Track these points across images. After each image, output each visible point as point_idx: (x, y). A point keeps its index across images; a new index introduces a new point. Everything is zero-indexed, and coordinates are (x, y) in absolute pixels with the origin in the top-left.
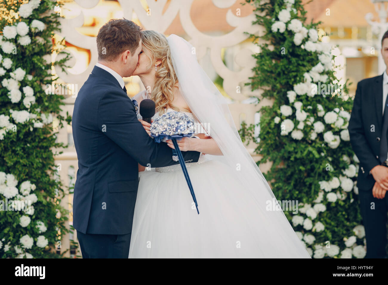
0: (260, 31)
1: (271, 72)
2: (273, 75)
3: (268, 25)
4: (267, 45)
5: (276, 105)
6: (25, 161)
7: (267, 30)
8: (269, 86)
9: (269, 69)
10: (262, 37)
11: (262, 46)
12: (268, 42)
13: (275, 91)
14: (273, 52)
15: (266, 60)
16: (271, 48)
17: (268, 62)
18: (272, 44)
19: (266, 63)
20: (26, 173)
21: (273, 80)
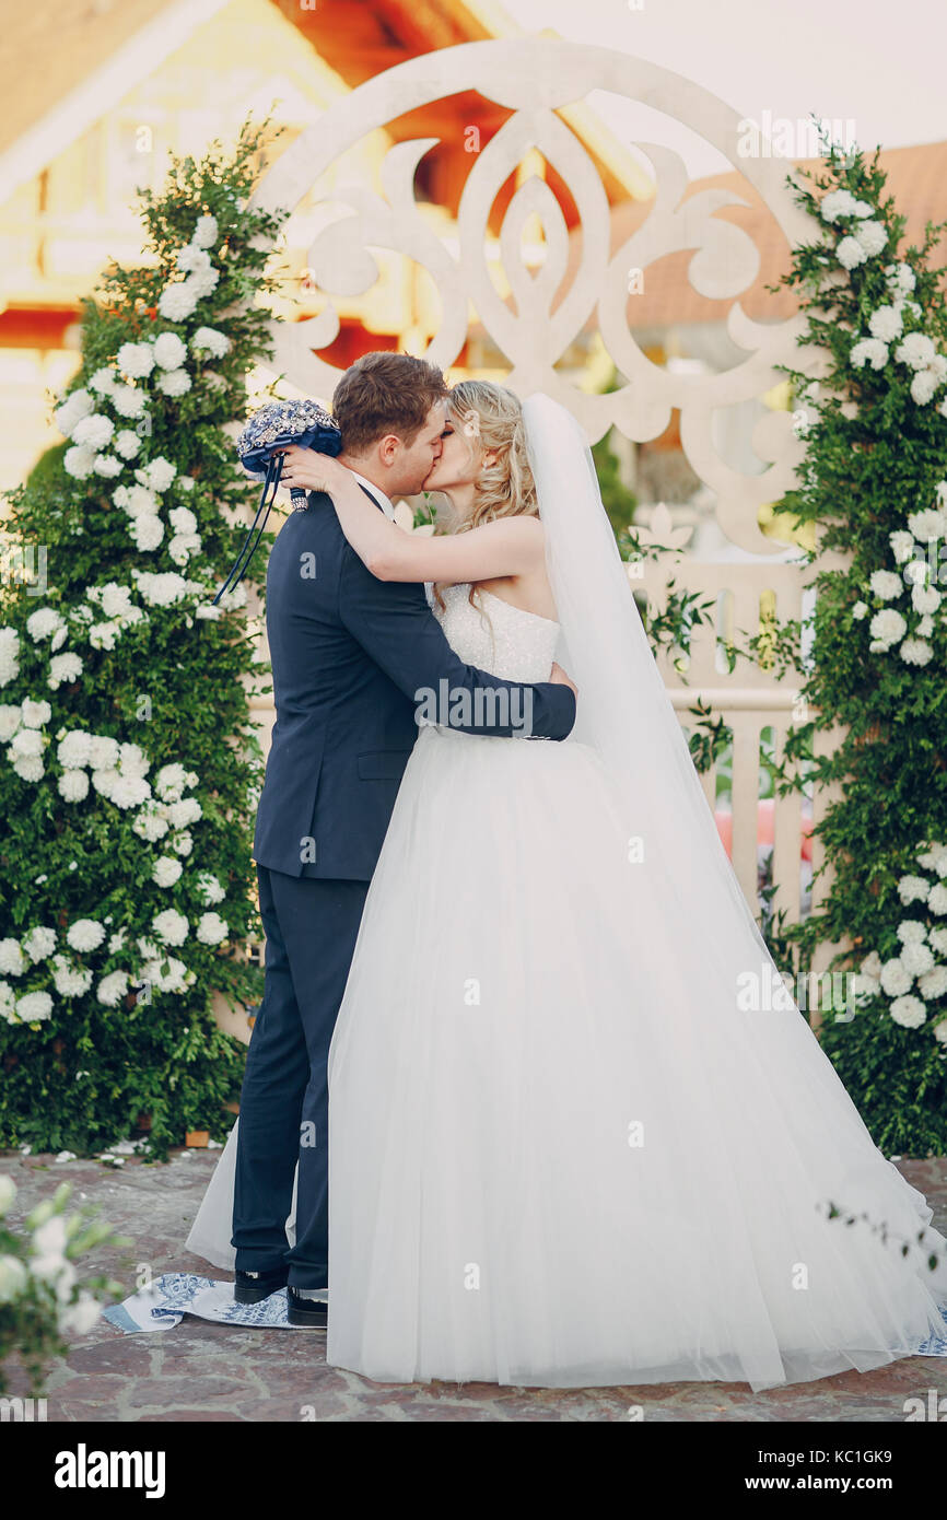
0: (819, 362)
1: (849, 478)
2: (855, 487)
3: (841, 346)
4: (837, 403)
5: (857, 568)
6: (170, 709)
7: (839, 363)
8: (841, 518)
9: (840, 470)
10: (823, 382)
11: (824, 405)
12: (841, 396)
13: (854, 532)
14: (853, 422)
15: (833, 445)
16: (850, 412)
17: (837, 450)
18: (852, 398)
19: (833, 453)
20: (171, 743)
21: (849, 499)
